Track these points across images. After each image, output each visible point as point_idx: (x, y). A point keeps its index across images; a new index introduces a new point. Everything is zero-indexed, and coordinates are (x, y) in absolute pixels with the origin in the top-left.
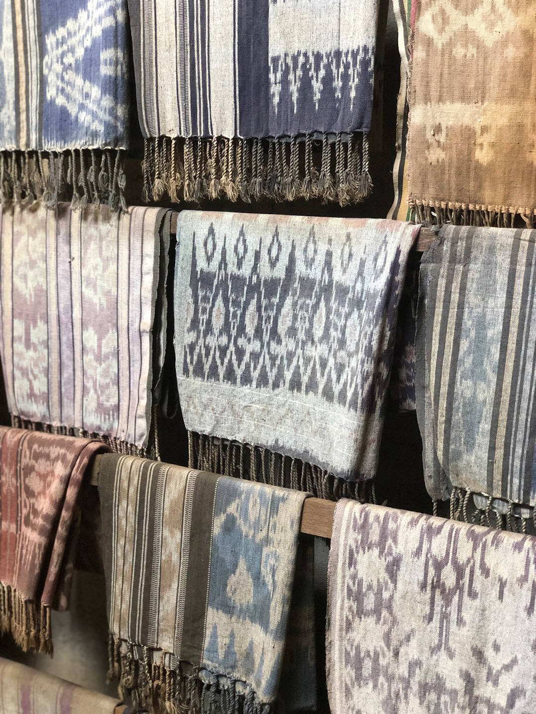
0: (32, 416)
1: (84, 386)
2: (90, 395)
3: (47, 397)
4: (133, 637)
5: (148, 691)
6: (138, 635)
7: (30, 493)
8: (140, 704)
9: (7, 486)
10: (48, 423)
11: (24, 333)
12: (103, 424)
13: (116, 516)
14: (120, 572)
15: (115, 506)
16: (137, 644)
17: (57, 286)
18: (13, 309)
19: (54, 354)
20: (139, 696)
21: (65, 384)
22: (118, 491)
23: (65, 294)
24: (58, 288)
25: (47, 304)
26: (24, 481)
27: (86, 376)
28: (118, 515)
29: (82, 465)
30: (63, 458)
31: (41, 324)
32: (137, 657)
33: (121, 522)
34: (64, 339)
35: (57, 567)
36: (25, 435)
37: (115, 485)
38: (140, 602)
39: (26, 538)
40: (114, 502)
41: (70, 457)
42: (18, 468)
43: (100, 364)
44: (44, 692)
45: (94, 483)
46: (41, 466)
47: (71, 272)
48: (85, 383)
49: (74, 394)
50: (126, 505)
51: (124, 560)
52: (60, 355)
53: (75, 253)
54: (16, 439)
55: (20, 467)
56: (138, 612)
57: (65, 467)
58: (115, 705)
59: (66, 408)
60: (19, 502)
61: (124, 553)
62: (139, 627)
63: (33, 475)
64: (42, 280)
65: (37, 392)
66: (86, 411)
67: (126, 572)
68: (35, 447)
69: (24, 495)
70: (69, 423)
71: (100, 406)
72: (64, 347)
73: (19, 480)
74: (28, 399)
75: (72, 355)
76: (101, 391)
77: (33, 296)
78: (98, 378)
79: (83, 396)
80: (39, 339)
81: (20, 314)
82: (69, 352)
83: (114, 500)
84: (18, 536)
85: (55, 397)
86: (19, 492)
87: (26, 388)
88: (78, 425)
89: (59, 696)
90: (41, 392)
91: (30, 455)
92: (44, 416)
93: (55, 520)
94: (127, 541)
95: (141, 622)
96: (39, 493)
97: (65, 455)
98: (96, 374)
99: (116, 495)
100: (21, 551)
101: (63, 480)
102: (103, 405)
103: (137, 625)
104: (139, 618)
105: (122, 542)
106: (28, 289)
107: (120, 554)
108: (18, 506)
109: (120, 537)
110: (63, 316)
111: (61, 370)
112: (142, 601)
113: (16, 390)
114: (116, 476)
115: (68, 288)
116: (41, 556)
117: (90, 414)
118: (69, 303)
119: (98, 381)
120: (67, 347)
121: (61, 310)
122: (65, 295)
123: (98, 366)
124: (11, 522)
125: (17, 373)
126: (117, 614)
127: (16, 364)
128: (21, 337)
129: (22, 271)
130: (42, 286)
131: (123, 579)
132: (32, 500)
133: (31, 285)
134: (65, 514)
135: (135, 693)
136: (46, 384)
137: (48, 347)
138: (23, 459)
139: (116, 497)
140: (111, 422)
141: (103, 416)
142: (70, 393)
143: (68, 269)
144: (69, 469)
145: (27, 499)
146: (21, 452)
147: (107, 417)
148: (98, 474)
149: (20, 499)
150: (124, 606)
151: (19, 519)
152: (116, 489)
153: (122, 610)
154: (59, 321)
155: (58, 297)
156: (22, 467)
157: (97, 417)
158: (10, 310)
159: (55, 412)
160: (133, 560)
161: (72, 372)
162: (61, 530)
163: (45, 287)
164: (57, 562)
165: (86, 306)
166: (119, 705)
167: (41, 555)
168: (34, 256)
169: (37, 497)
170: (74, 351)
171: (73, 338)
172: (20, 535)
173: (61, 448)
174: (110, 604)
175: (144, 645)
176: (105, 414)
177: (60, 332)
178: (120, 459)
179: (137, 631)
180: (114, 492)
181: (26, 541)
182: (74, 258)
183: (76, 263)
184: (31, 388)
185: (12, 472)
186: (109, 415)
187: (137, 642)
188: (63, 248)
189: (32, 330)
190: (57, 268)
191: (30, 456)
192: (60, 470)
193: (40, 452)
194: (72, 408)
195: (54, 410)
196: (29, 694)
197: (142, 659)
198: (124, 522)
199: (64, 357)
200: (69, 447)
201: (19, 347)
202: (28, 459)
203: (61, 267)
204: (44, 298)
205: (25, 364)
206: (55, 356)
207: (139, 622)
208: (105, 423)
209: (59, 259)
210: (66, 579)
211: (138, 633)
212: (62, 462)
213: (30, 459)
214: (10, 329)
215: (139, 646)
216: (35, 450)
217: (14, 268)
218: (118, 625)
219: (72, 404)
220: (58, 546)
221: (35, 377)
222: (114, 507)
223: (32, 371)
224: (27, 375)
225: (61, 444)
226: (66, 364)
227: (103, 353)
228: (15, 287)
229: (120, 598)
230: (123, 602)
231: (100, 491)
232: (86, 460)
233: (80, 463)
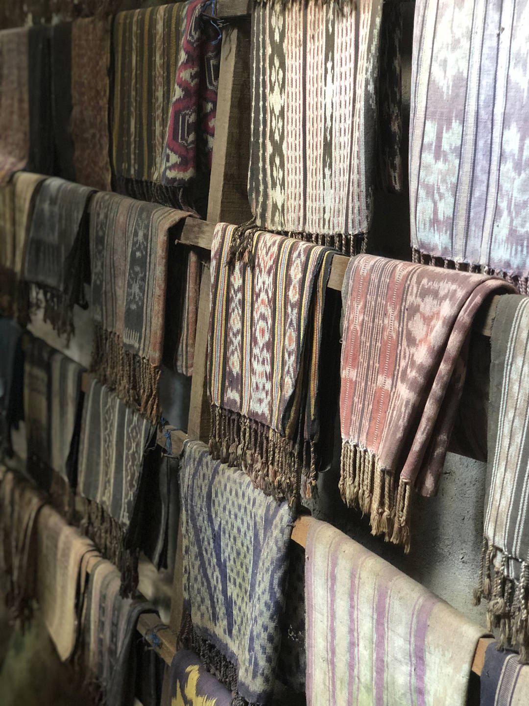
0: (433, 250)
1: (497, 207)
2: (502, 219)
3: (451, 223)
4: (509, 545)
5: (519, 623)
6: (517, 544)
7: (412, 341)
8: (509, 639)
9: (388, 330)
10: (449, 258)
11: (435, 138)
12: (513, 259)
13: (507, 379)
14: (503, 456)
15: (507, 365)
16: (514, 556)
17: (480, 71)
18: (426, 107)
19: (466, 165)
20: (510, 629)
21: (475, 207)
22: (513, 344)
23: (487, 80)
24: (480, 74)
25: (466, 97)
26: (407, 326)
27: (501, 194)
28: (509, 376)
29: (472, 305)
30: (452, 295)
31: (456, 125)
32: (512, 576)
33: (512, 387)
34: (481, 144)
35: (425, 434)
36: (416, 268)
37: (511, 335)
38: (524, 500)
39: (399, 396)
40: (507, 359)
41: (461, 294)
42: (403, 308)
43: (519, 174)
44: (401, 599)
45: (487, 332)
46: (427, 306)
47: (498, 49)
48: (499, 204)
49: (484, 220)
50: (521, 364)
51: (510, 439)
52: (474, 166)
53: (506, 23)
54: (405, 272)
55: (405, 307)
56: (520, 513)
57: (452, 306)
58: (480, 635)
59: (472, 238)
60: (398, 352)
61: (512, 430)
62: (518, 534)
63: (417, 317)
64: (463, 65)
65: (441, 217)
66: (495, 242)
67: (511, 456)
68: (425, 281)
69: (405, 343)
70: (473, 260)
71: (512, 232)
72: (480, 156)
73: (402, 324)
74: (430, 227)
75: (487, 166)
76: (516, 212)
77: (451, 88)
78: (515, 194)
79: (494, 221)
80: (451, 145)
81: (434, 113)
82: (485, 162)
83: (507, 356)
84: (392, 393)
85: (461, 224)
86: (400, 338)
87: (430, 211)
88: (483, 261)
89: (417, 607)
90: (446, 215)
91: (417, 291)
92: (446, 248)
93: (431, 374)
94: (517, 414)
95: (522, 527)
96: (420, 341)
97: (455, 291)
98: (513, 190)
99: (510, 349)
100: (392, 413)
101: (447, 321)
102: (515, 231)
103: (516, 530)
104: (520, 522)
105: (511, 415)
106: (447, 79)
107: (507, 430)
108: (397, 357)
109: (509, 408)
110: (482, 112)
111: (472, 187)
112: (526, 499)
113: (418, 214)
114: (514, 324)
115: (493, 72)
116: (406, 417)
117: (499, 244)
118: (491, 93)
119: (513, 198)
120: (484, 155)
121: (481, 103)
122: (487, 82)
123: (517, 177)
124: (387, 376)
125: (422, 193)
126: (494, 513)
127: (421, 180)
128: (431, 144)
129: (441, 57)
130: (462, 73)
131: (506, 465)
132: (413, 350)
133: (451, 72)
134: (443, 368)
135: (505, 624)
136: (452, 206)
137: (460, 157)
138: (409, 297)
139: (510, 351)
140: (524, 256)
141: (514, 248)
142: (479, 218)
143: (495, 44)
144: (455, 308)
145: (407, 348)
146: (408, 288)
147: (519, 248)
148: (493, 319)
149: (400, 347)
150: (503, 502)
151: (396, 373)
152: (512, 341)
153: (501, 507)
154: (477, 118)
155: (479, 86)
156: (407, 307)
157: (507, 249)
158: (424, 109)
159: (459, 244)
160: (522, 440)
161: (485, 189)
162: (436, 388)
163: (465, 75)
164: (425, 428)
165: (511, 94)
166: (485, 636)
167: (407, 415)
168: (458, 34)
169: (417, 346)
170: (490, 161)
171: (491, 142)
172: (394, 393)
173: (452, 284)
174: (488, 498)
175: (523, 560)
176: (517, 244)
177: (476, 135)
178: (523, 300)
179: (515, 538)
180: (509, 345)
181: (398, 400)
182: (503, 29)
183: (505, 36)
184: (435, 212)
185: (396, 313)
186: (522, 246)
187: (513, 553)
188: (493, 16)
189: (445, 135)
190: (482, 47)
191: (417, 294)
192: (447, 310)
193: (429, 288)
194: (480, 238)
195: (458, 240)
196: (385, 598)
197: (518, 580)
198: (516, 387)
199: (478, 168)
200: (462, 282)
201: (428, 157)
202: (414, 297)
203: (487, 44)
204: (463, 90)
205: (432, 179)
206: (467, 167)
207: (519, 527)
208: (516, 258)
209: (485, 32)
210: (435, 454)
211: (517, 542)
212: (450, 300)
213: (416, 296)
214: (420, 134)
215: (516, 559)
216: (423, 285)
217: (434, 53)
218: (493, 527)
219: (480, 234)
220: (430, 409)
221: (441, 196)
222: (505, 366)
223: (439, 189)
224: (433, 195)
225: (454, 279)
226: (480, 178)
227: (524, 158)
228: (432, 78)
229: (499, 491)
230: (503, 497)
231: (493, 343)
232: (478, 299)
233: (470, 303)
